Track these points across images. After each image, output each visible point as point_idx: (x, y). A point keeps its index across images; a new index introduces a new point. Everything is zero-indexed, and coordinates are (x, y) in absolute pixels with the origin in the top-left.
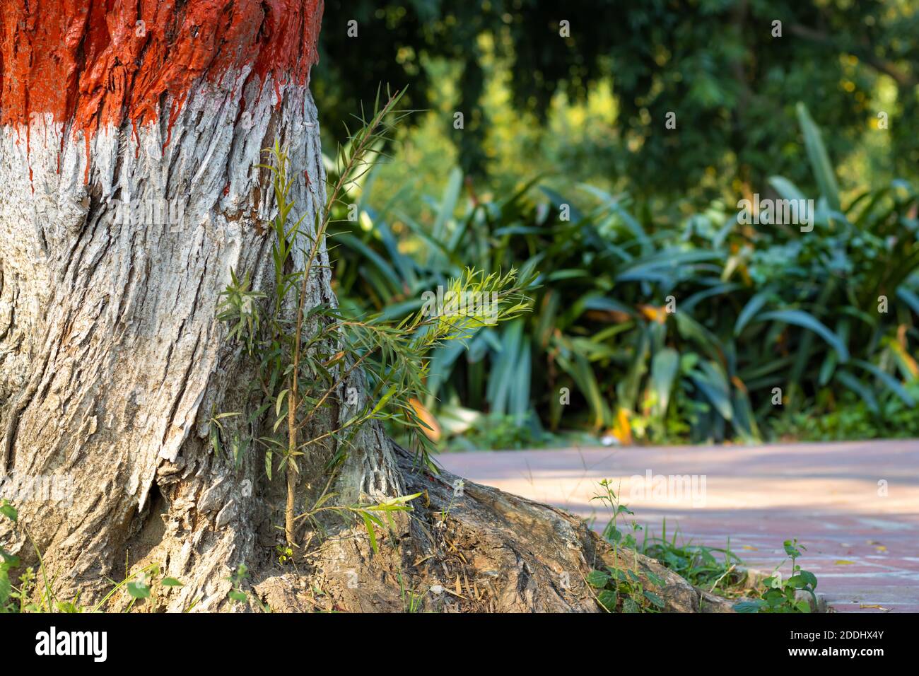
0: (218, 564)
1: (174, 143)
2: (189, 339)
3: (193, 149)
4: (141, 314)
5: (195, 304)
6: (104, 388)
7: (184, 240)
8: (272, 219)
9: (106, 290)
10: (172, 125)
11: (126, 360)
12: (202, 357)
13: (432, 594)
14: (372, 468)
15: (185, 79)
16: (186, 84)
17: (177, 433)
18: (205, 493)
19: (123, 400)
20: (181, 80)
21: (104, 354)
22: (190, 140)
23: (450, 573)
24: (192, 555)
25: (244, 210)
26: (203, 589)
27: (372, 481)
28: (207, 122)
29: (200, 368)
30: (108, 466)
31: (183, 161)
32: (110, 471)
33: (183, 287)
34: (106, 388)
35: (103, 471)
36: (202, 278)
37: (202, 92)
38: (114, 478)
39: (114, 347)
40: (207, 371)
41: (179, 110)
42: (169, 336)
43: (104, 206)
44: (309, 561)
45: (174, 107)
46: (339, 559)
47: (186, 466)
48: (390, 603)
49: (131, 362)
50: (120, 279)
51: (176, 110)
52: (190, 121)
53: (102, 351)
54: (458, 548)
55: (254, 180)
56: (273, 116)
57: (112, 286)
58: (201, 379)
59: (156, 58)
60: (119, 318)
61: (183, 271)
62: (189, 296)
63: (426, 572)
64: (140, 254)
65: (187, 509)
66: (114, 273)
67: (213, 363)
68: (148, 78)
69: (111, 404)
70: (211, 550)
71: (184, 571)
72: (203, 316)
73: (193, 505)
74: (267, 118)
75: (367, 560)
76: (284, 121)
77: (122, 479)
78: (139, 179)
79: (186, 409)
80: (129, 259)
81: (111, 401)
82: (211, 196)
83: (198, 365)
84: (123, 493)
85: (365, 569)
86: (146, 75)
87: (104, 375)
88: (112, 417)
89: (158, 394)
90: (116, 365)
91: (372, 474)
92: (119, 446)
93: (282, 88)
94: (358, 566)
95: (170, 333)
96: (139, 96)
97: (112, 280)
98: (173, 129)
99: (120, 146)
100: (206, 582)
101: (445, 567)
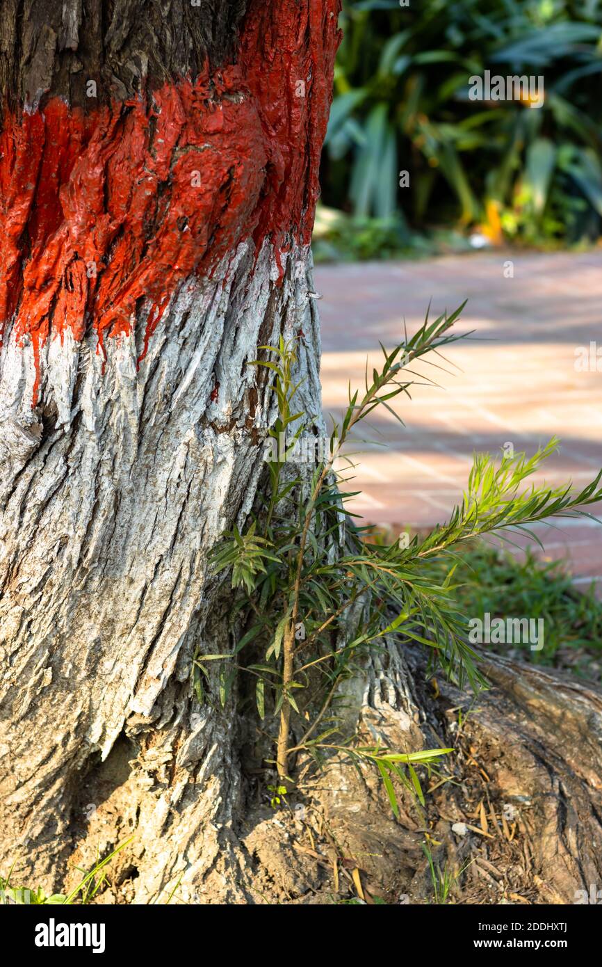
0: (201, 824)
1: (151, 356)
2: (168, 577)
3: (176, 359)
4: (108, 553)
5: (175, 535)
6: (61, 637)
7: (161, 463)
8: (271, 424)
9: (64, 531)
10: (149, 334)
11: (89, 604)
12: (183, 596)
13: (455, 837)
14: (377, 675)
15: (168, 279)
16: (170, 285)
17: (152, 683)
18: (185, 744)
19: (84, 647)
20: (162, 281)
21: (61, 602)
22: (173, 348)
23: (470, 795)
24: (170, 814)
25: (237, 419)
26: (185, 856)
27: (378, 691)
28: (193, 323)
29: (181, 608)
30: (65, 717)
31: (164, 375)
32: (67, 722)
33: (160, 517)
34: (63, 637)
35: (58, 722)
36: (184, 505)
37: (189, 290)
38: (72, 729)
39: (73, 592)
40: (189, 610)
41: (160, 317)
42: (143, 575)
43: (59, 433)
44: (304, 791)
45: (152, 312)
46: (340, 790)
47: (162, 715)
48: (406, 851)
49: (94, 606)
50: (82, 517)
51: (156, 316)
52: (172, 326)
53: (58, 598)
54: (478, 759)
55: (250, 380)
56: (272, 292)
57: (72, 526)
58: (182, 620)
59: (130, 255)
60: (80, 561)
61: (160, 500)
62: (168, 527)
63: (442, 798)
64: (107, 487)
65: (163, 761)
66: (74, 510)
67: (197, 600)
68: (118, 277)
69: (69, 653)
70: (193, 805)
71: (160, 832)
72: (183, 550)
73: (170, 757)
74: (266, 296)
75: (375, 792)
76: (286, 297)
77: (82, 728)
78: (107, 400)
79: (164, 656)
80: (93, 493)
81: (70, 649)
82: (196, 408)
83: (178, 605)
84: (84, 741)
85: (373, 805)
86: (117, 274)
87: (60, 624)
88: (70, 666)
89: (128, 638)
90: (76, 611)
91: (377, 682)
92: (78, 694)
93: (283, 257)
94: (364, 800)
95: (143, 572)
96: (107, 301)
97: (72, 519)
98: (151, 339)
99: (80, 359)
100: (188, 846)
101: (465, 789)
